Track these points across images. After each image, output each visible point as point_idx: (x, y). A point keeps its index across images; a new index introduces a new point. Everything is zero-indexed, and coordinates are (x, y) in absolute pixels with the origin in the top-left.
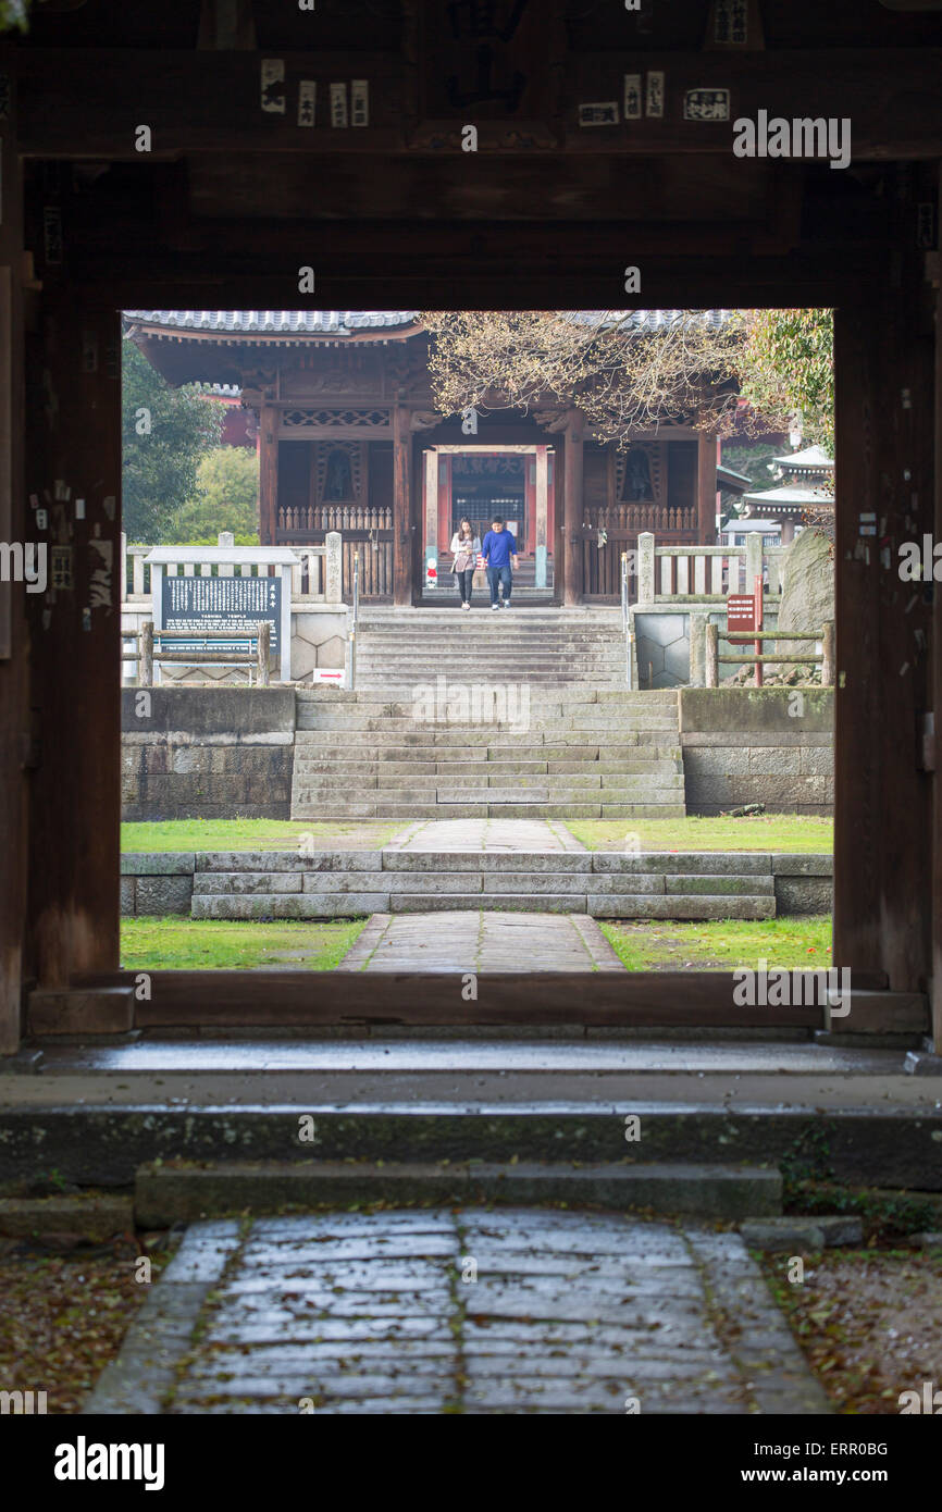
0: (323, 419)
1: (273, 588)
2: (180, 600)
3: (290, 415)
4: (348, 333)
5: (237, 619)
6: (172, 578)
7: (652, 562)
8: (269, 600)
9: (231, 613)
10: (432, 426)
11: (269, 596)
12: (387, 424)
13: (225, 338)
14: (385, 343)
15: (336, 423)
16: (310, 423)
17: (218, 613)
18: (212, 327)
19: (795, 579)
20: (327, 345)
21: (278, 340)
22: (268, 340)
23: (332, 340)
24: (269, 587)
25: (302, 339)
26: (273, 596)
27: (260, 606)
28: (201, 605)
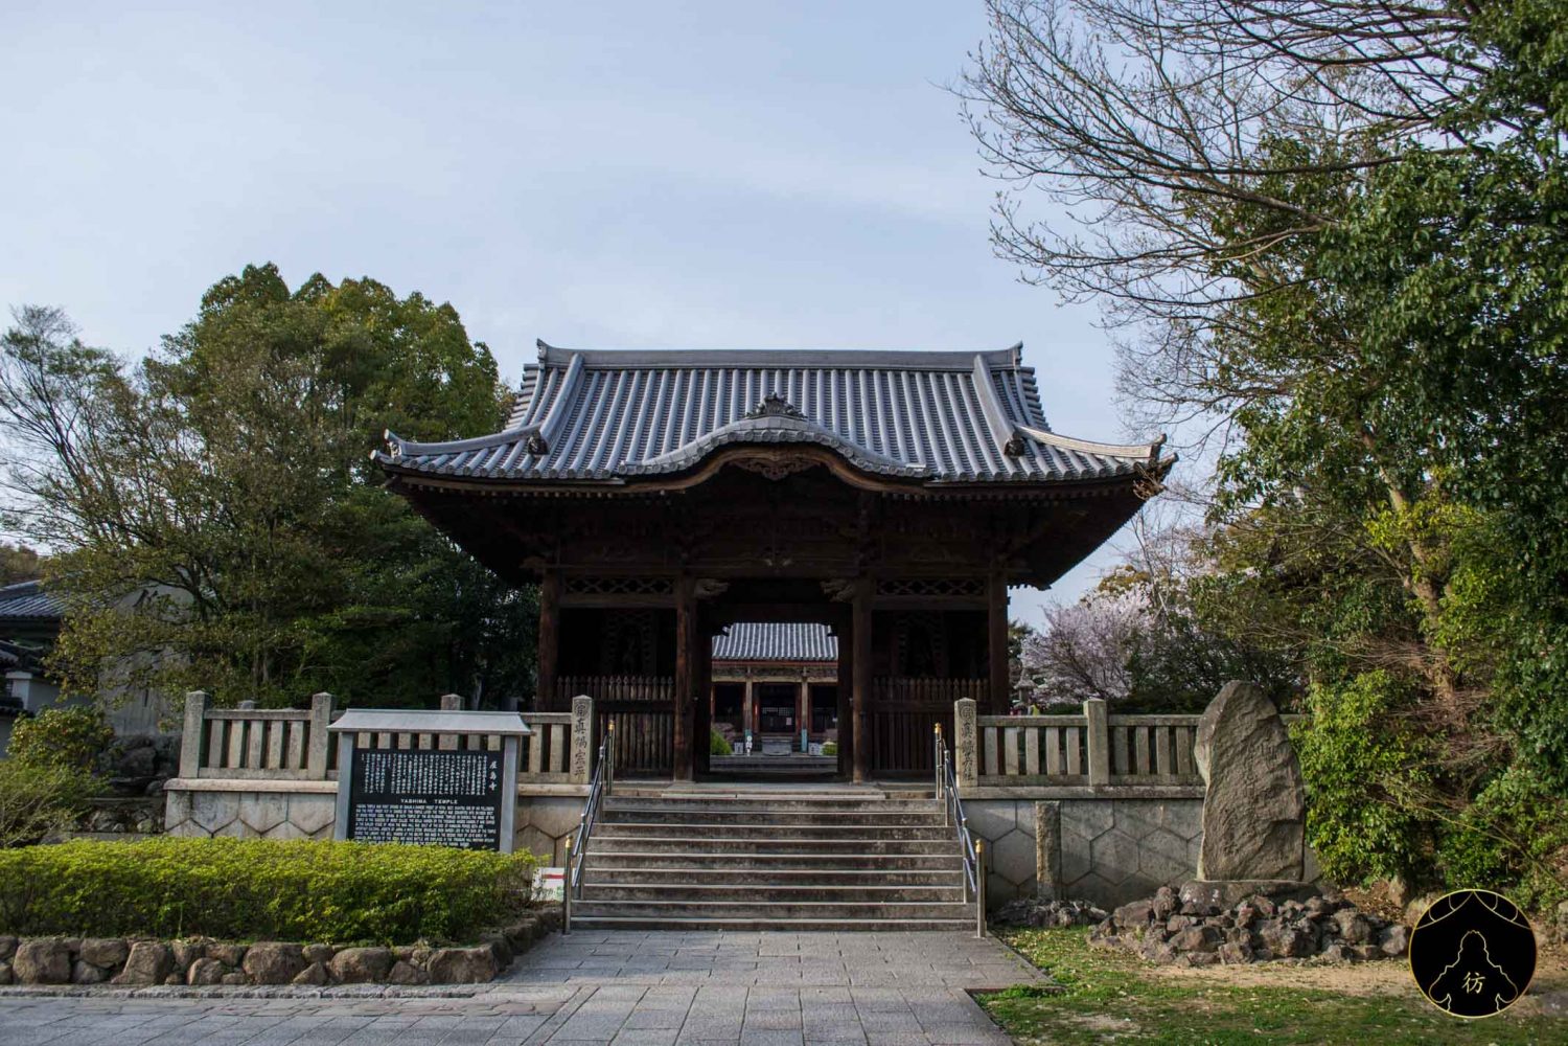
0: (606, 586)
1: (494, 765)
2: (375, 778)
3: (573, 582)
4: (622, 482)
5: (446, 805)
6: (365, 751)
7: (974, 734)
8: (489, 781)
9: (438, 797)
10: (716, 592)
11: (489, 774)
12: (671, 592)
13: (489, 488)
14: (662, 493)
15: (619, 591)
16: (593, 591)
17: (422, 796)
18: (474, 475)
19: (1224, 760)
20: (599, 495)
21: (546, 491)
22: (536, 490)
23: (605, 490)
24: (489, 764)
25: (573, 490)
26: (493, 776)
27: (476, 789)
28: (400, 786)
